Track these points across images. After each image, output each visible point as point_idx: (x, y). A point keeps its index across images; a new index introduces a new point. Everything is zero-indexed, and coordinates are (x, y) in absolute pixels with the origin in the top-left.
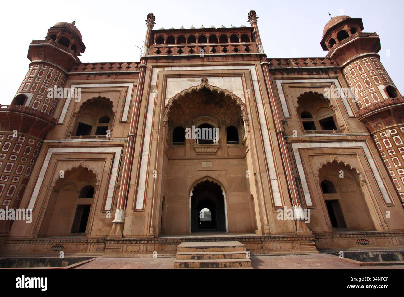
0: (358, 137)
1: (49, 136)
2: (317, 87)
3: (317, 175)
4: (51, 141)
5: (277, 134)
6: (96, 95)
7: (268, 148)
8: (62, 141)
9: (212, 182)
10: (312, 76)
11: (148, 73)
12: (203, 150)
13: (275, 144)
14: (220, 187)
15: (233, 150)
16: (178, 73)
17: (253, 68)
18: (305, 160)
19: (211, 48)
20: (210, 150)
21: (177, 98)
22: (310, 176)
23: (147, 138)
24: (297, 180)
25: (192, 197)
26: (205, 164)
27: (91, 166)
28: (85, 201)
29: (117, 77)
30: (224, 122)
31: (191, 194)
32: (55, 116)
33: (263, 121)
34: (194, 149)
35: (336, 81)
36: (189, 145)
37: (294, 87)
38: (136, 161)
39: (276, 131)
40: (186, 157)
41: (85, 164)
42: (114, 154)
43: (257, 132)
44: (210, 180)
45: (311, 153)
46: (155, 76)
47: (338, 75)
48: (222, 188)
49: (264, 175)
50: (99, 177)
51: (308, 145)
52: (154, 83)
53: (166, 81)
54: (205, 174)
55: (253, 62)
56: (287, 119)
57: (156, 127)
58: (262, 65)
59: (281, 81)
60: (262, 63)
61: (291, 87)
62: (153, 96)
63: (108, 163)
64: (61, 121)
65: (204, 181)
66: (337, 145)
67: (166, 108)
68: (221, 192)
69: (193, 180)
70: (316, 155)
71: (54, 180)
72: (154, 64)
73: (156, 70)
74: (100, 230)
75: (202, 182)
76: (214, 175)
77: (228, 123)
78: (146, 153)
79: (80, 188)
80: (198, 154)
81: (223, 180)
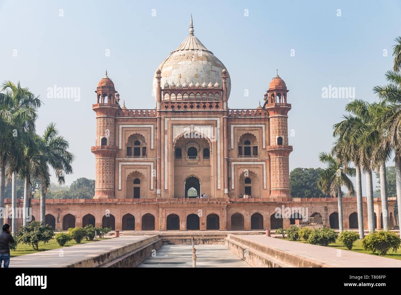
0: (263, 160)
1: (117, 156)
2: (252, 130)
3: (239, 177)
4: (119, 159)
5: (224, 159)
6: (135, 133)
7: (219, 165)
8: (125, 159)
9: (195, 177)
10: (251, 123)
11: (162, 122)
12: (191, 162)
13: (222, 164)
14: (198, 180)
15: (206, 162)
16: (178, 122)
17: (218, 119)
18: (235, 170)
19: (196, 105)
20: (194, 162)
21: (178, 139)
22: (236, 177)
23: (166, 160)
24: (229, 179)
25: (185, 184)
26: (191, 169)
27: (141, 171)
28: (137, 185)
29: (144, 121)
30: (203, 146)
31: (185, 183)
32: (117, 145)
33: (219, 152)
34: (187, 161)
35: (263, 126)
36: (184, 159)
37: (240, 130)
38: (162, 170)
39: (224, 157)
40: (183, 165)
41: (138, 170)
42: (150, 166)
43: (215, 158)
44: (194, 177)
45: (239, 167)
46: (166, 124)
47: (266, 122)
48: (199, 180)
49: (215, 177)
50: (146, 176)
51: (239, 163)
52: (166, 129)
53: (172, 127)
54: (191, 174)
55: (219, 116)
56: (232, 149)
57: (170, 155)
58: (223, 118)
59: (234, 126)
60: (224, 117)
61: (238, 130)
62: (166, 136)
63: (149, 170)
64: (120, 148)
65: (191, 177)
66: (252, 163)
67: (173, 144)
68: (199, 182)
69: (186, 177)
70: (241, 168)
71: (126, 177)
72: (165, 116)
73: (166, 119)
74: (151, 196)
75: (190, 177)
76: (196, 175)
77: (205, 146)
78: (166, 167)
79: (133, 180)
80: (188, 164)
81: (200, 177)
